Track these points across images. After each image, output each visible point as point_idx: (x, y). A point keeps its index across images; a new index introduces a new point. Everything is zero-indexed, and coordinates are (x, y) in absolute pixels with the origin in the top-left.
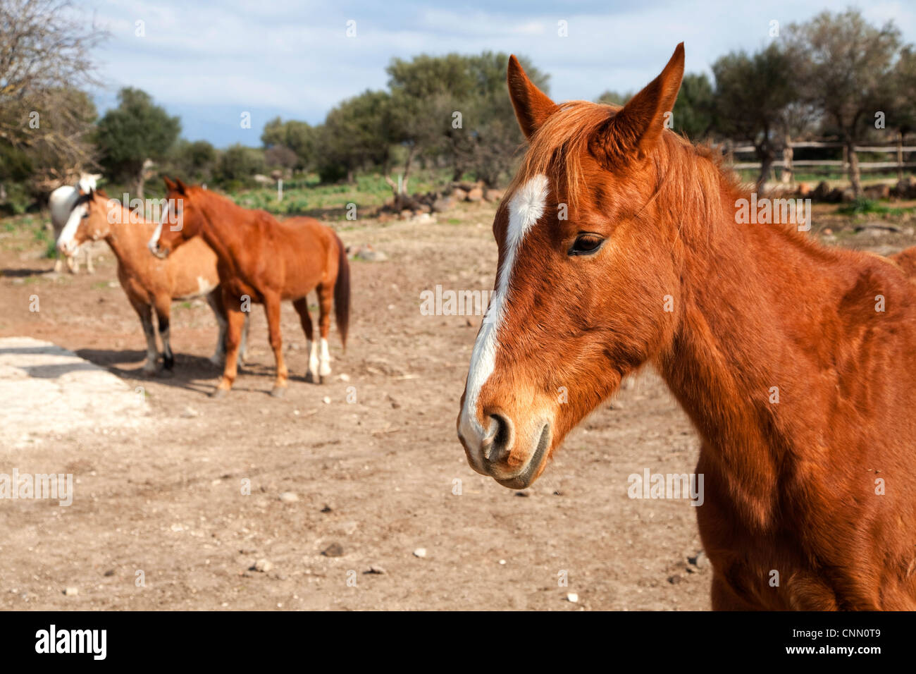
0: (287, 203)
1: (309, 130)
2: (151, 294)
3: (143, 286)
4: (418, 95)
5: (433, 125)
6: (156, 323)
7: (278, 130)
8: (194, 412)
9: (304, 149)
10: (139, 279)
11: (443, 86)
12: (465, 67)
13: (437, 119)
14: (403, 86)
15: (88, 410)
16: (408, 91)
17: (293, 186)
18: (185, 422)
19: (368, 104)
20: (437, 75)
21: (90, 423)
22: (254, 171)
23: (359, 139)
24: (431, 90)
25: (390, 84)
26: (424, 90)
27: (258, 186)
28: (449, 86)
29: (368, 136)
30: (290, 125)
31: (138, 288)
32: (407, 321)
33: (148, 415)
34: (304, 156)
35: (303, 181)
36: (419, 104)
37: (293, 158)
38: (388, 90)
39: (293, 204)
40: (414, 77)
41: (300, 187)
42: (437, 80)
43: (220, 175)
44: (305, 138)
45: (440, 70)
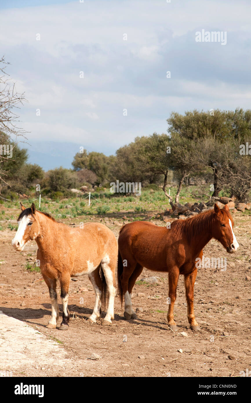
0: (96, 207)
1: (104, 159)
2: (59, 272)
3: (55, 267)
4: (191, 138)
5: (202, 158)
6: (58, 291)
7: (83, 159)
8: (97, 356)
9: (101, 171)
10: (52, 264)
11: (209, 132)
12: (223, 120)
13: (205, 154)
14: (179, 132)
15: (26, 351)
16: (184, 135)
17: (96, 196)
18: (93, 363)
19: (155, 143)
20: (205, 125)
21: (31, 362)
22: (70, 186)
23: (148, 166)
24: (201, 135)
25: (169, 130)
26: (195, 135)
27: (73, 195)
28: (213, 132)
29: (155, 165)
30: (92, 155)
31: (51, 269)
32: (210, 294)
33: (67, 357)
34: (101, 176)
35: (103, 193)
36: (192, 143)
37: (94, 178)
38: (169, 135)
39: (100, 208)
40: (188, 126)
41: (101, 197)
42: (204, 128)
43: (48, 188)
44: (102, 164)
45: (207, 122)
